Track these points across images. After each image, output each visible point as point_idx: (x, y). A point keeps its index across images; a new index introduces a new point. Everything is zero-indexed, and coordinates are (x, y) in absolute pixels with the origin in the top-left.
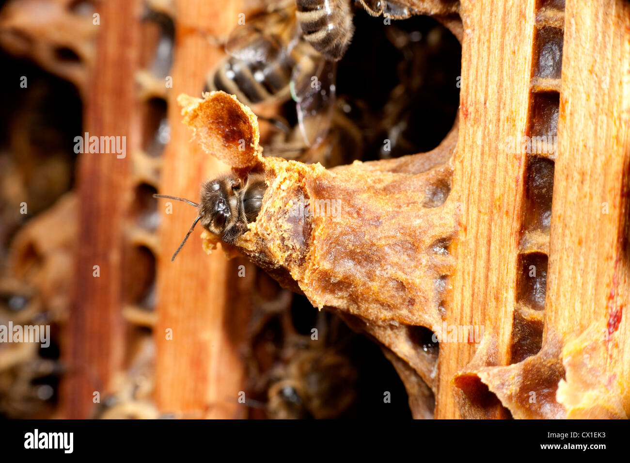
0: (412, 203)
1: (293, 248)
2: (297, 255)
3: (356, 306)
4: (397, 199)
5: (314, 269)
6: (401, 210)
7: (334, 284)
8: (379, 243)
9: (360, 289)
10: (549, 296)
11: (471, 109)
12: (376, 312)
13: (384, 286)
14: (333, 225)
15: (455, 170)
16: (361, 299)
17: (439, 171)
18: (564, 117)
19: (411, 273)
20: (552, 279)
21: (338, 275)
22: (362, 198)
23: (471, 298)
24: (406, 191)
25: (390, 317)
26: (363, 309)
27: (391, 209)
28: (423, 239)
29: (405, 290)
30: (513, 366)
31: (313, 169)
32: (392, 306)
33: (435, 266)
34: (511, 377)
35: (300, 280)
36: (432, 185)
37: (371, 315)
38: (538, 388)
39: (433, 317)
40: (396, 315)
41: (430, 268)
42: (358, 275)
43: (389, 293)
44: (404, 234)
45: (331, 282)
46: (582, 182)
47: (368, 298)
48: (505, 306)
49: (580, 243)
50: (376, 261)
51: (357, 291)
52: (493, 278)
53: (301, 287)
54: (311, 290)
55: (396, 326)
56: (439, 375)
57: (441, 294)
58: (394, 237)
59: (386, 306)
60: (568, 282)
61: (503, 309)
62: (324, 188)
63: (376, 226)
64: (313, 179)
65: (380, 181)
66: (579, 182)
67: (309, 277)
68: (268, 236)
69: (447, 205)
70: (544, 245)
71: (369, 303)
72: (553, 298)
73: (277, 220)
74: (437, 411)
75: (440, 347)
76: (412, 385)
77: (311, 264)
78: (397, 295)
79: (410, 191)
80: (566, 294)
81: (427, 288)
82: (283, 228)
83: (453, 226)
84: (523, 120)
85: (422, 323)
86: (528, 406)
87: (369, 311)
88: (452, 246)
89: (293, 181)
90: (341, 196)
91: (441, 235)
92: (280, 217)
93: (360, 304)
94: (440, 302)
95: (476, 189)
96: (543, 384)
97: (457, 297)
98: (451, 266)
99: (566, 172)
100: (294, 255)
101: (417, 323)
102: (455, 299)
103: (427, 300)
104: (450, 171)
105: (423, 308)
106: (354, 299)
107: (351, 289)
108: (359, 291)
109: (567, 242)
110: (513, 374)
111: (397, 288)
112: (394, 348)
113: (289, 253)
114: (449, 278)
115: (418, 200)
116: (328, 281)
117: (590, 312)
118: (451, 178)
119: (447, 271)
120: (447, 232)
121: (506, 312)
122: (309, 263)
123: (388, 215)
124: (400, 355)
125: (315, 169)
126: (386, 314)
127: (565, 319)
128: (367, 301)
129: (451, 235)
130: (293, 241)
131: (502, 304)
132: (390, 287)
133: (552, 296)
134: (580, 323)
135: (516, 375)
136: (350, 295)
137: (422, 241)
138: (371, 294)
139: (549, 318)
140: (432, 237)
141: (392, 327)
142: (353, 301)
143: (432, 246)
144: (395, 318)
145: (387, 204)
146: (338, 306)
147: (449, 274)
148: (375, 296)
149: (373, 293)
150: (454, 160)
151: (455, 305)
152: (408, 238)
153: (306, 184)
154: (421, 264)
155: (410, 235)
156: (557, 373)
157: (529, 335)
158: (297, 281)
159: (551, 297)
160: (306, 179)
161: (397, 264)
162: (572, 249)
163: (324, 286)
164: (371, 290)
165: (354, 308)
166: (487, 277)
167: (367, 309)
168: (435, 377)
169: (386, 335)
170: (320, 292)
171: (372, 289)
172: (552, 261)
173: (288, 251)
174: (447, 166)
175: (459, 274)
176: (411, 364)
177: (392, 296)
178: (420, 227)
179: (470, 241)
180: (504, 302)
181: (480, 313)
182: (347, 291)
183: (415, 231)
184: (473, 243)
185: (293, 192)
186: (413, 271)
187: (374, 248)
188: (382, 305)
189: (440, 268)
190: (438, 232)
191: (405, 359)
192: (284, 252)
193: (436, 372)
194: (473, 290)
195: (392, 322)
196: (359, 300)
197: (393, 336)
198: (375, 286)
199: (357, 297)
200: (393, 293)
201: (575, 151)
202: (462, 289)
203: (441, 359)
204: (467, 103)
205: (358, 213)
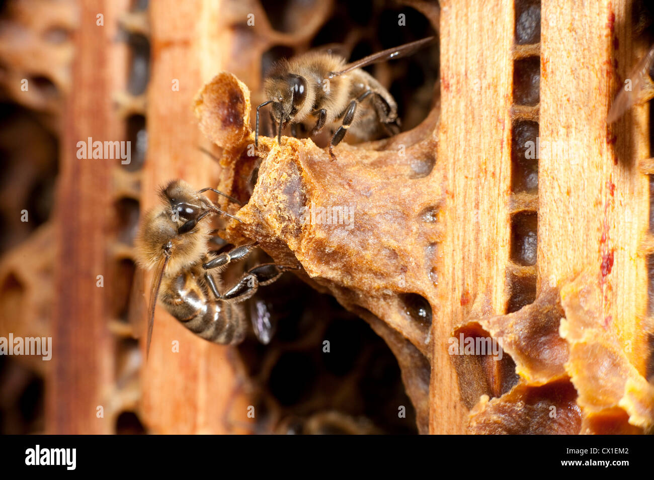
0: (399, 175)
1: (289, 220)
2: (293, 226)
3: (350, 277)
4: (385, 171)
5: (310, 239)
6: (389, 182)
7: (328, 255)
8: (370, 213)
9: (354, 259)
10: (540, 248)
11: (452, 82)
12: (370, 282)
13: (377, 254)
14: (327, 195)
15: (439, 141)
16: (355, 269)
17: (423, 144)
18: (545, 76)
19: (403, 240)
20: (543, 232)
21: (333, 245)
22: (352, 170)
23: (462, 261)
24: (392, 165)
25: (383, 286)
26: (357, 279)
27: (380, 181)
28: (413, 207)
29: (397, 258)
30: (511, 314)
31: (305, 144)
32: (385, 275)
33: (425, 234)
34: (510, 325)
35: (297, 251)
36: (418, 158)
37: (365, 285)
38: (535, 336)
39: (426, 284)
40: (389, 283)
41: (420, 236)
42: (352, 245)
43: (382, 262)
44: (394, 203)
45: (326, 252)
46: (567, 136)
47: (362, 268)
48: (497, 264)
49: (569, 193)
50: (369, 230)
51: (351, 261)
52: (484, 239)
53: (297, 257)
54: (307, 259)
55: (389, 295)
56: (433, 340)
57: (432, 261)
58: (385, 206)
59: (378, 275)
60: (559, 232)
61: (495, 267)
62: (315, 162)
63: (366, 197)
64: (305, 153)
65: (367, 157)
66: (564, 135)
67: (306, 247)
68: (265, 207)
69: (433, 174)
70: (531, 203)
71: (362, 273)
72: (545, 250)
73: (273, 192)
74: (433, 376)
75: (433, 312)
76: (404, 358)
77: (307, 233)
78: (389, 263)
79: (397, 165)
80: (558, 243)
81: (418, 255)
82: (279, 199)
83: (440, 193)
84: (504, 85)
85: (416, 289)
86: (527, 354)
87: (363, 281)
88: (440, 214)
89: (287, 154)
90: (332, 170)
91: (430, 203)
92: (276, 189)
93: (355, 275)
94: (431, 268)
95: (461, 156)
96: (540, 332)
97: (448, 261)
98: (441, 232)
99: (550, 128)
100: (291, 226)
101: (410, 290)
102: (445, 264)
103: (418, 266)
104: (434, 143)
105: (416, 274)
106: (348, 270)
107: (345, 260)
108: (353, 261)
109: (556, 194)
110: (512, 323)
111: (389, 257)
112: (388, 318)
113: (285, 224)
114: (439, 245)
115: (405, 173)
116: (323, 251)
117: (582, 258)
118: (435, 149)
119: (437, 238)
120: (435, 200)
121: (498, 270)
122: (305, 233)
123: (377, 186)
124: (393, 326)
125: (307, 144)
126: (379, 283)
127: (558, 268)
128: (360, 271)
129: (440, 203)
130: (289, 212)
131: (493, 262)
132: (383, 256)
133: (544, 247)
134: (574, 270)
135: (514, 323)
136: (344, 266)
137: (412, 209)
138: (364, 263)
139: (541, 269)
140: (420, 205)
141: (385, 297)
142: (347, 272)
143: (422, 214)
144: (389, 286)
145: (375, 175)
146: (333, 278)
147: (438, 240)
148: (368, 265)
149: (367, 262)
150: (438, 132)
151: (446, 270)
152: (398, 207)
153: (299, 156)
154: (412, 231)
155: (400, 204)
156: (554, 319)
157: (520, 292)
158: (294, 251)
159: (543, 249)
160: (299, 152)
161: (388, 232)
162: (561, 200)
163: (319, 257)
164: (364, 259)
165: (348, 279)
166: (476, 239)
167: (361, 279)
168: (430, 343)
169: (380, 306)
170: (316, 262)
171: (366, 258)
172: (541, 214)
173: (284, 222)
174: (431, 138)
175: (449, 239)
176: (405, 334)
177: (386, 265)
178: (409, 196)
179: (458, 206)
180: (495, 261)
181: (471, 274)
182: (341, 262)
183: (404, 200)
184: (462, 209)
185: (287, 165)
186: (405, 238)
187: (366, 217)
188: (375, 274)
189: (429, 235)
190: (427, 199)
191: (398, 329)
192: (281, 223)
193: (430, 338)
194: (464, 253)
195: (385, 292)
196: (353, 270)
197: (386, 307)
198: (368, 254)
199: (351, 267)
200: (385, 261)
201: (559, 106)
202: (453, 255)
203: (435, 324)
204: (448, 76)
205: (349, 185)
